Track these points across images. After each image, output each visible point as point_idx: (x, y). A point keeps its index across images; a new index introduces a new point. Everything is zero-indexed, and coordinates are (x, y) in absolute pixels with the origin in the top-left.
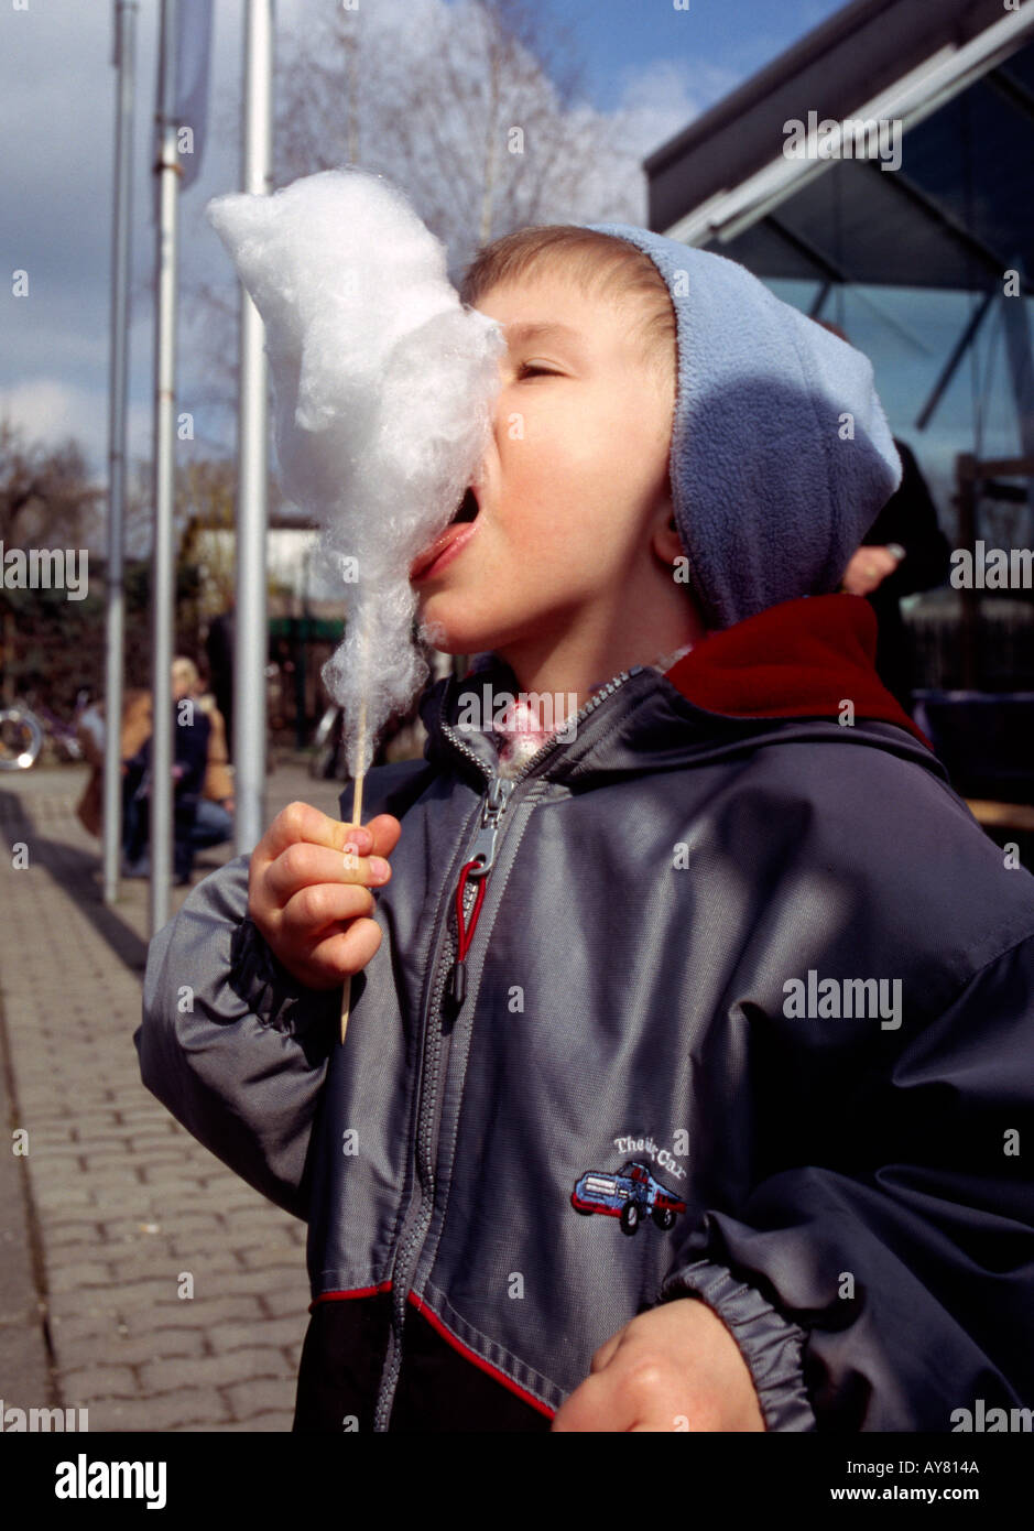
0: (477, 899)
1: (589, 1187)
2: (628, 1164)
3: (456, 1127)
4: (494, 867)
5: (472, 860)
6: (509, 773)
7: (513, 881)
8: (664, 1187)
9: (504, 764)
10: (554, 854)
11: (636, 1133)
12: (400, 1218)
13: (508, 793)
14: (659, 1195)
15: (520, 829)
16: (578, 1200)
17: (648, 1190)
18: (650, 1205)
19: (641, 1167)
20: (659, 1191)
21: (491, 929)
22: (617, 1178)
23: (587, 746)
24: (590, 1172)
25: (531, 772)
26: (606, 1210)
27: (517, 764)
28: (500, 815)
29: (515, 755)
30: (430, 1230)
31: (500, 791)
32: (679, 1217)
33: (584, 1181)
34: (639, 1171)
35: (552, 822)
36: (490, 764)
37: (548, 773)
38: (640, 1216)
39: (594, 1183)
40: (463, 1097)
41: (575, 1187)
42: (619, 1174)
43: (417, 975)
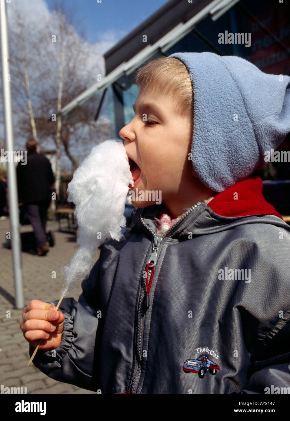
0: (152, 274)
1: (188, 364)
2: (200, 356)
3: (148, 345)
4: (156, 264)
5: (149, 262)
6: (160, 235)
7: (162, 269)
8: (212, 362)
9: (158, 232)
10: (175, 260)
11: (202, 346)
12: (133, 372)
13: (160, 241)
14: (211, 364)
15: (164, 252)
16: (185, 368)
17: (207, 363)
18: (208, 368)
19: (204, 357)
20: (211, 363)
21: (156, 283)
22: (197, 361)
23: (185, 227)
24: (189, 359)
25: (167, 235)
26: (194, 371)
27: (162, 232)
28: (158, 248)
29: (162, 229)
30: (141, 376)
31: (158, 241)
32: (218, 371)
33: (187, 362)
34: (204, 358)
35: (174, 250)
36: (155, 232)
37: (172, 235)
38: (205, 372)
39: (190, 363)
40: (149, 335)
41: (184, 364)
42: (197, 360)
43: (134, 298)
